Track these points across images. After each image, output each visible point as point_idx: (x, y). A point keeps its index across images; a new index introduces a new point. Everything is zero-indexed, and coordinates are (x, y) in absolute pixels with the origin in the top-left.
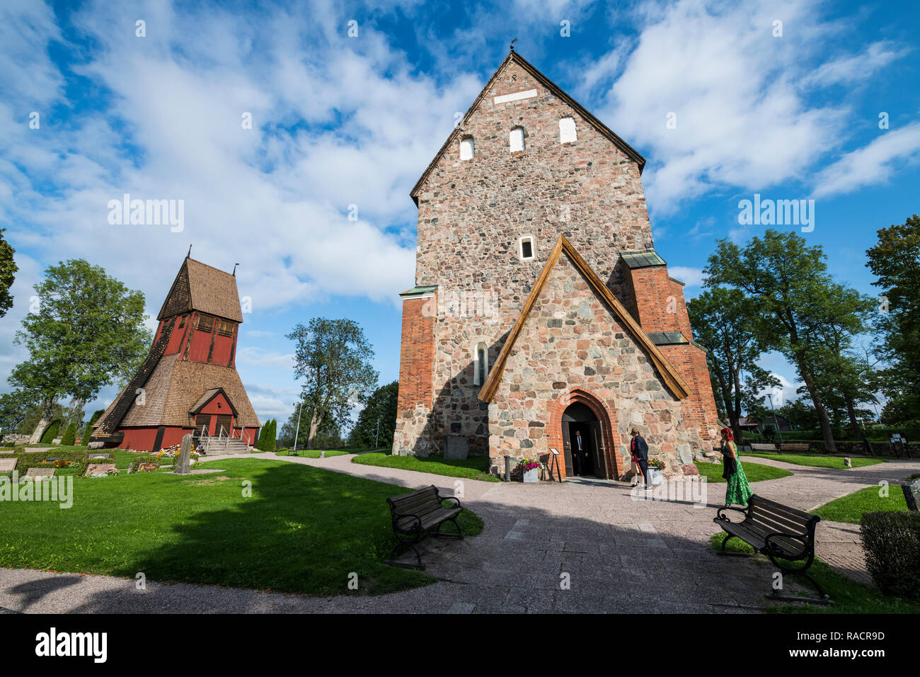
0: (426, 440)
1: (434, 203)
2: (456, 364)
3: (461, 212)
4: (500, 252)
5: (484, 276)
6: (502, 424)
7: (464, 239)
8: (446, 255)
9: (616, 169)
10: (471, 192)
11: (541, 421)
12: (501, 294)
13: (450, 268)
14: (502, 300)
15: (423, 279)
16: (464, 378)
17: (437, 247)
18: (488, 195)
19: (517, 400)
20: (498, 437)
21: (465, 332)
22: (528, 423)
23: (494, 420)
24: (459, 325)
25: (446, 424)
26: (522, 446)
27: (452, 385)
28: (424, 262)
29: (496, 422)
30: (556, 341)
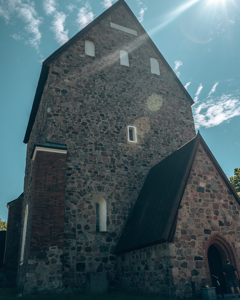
0: (59, 278)
1: (64, 77)
2: (81, 213)
3: (85, 93)
4: (114, 132)
5: (103, 146)
6: (179, 259)
7: (88, 114)
8: (73, 122)
9: (181, 102)
10: (94, 81)
11: (201, 256)
12: (116, 163)
13: (76, 133)
14: (117, 167)
15: (53, 136)
16: (87, 225)
17: (66, 113)
18: (106, 88)
19: (186, 241)
20: (177, 268)
21: (88, 187)
22: (194, 258)
23: (174, 255)
24: (84, 181)
25: (72, 265)
26: (192, 275)
27: (77, 230)
28: (54, 123)
29: (175, 257)
30: (202, 202)
